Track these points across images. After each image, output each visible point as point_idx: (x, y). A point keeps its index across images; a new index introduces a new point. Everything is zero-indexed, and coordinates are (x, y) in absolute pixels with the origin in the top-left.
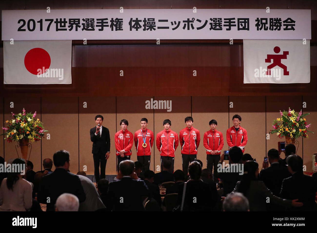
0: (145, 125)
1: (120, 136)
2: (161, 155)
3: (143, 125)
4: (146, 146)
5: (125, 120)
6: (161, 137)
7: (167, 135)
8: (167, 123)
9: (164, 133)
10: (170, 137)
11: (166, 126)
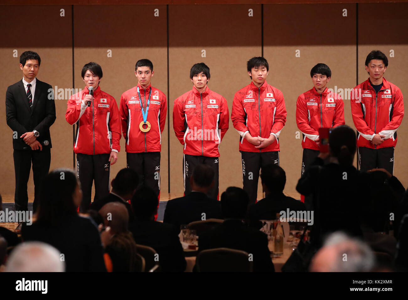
0: (148, 76)
2: (184, 152)
3: (143, 76)
4: (148, 130)
5: (95, 64)
6: (185, 107)
7: (200, 104)
8: (200, 73)
9: (193, 97)
10: (207, 108)
11: (199, 80)
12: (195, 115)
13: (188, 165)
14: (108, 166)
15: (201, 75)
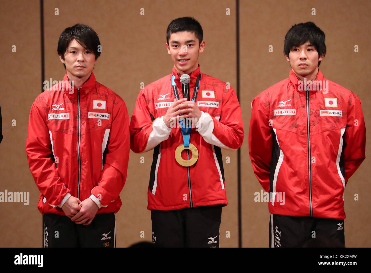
0: (193, 51)
1: (56, 112)
4: (193, 161)
5: (86, 28)
6: (273, 113)
7: (304, 107)
8: (303, 44)
9: (291, 93)
10: (319, 115)
11: (301, 59)
12: (294, 130)
13: (280, 233)
14: (110, 238)
15: (306, 48)
